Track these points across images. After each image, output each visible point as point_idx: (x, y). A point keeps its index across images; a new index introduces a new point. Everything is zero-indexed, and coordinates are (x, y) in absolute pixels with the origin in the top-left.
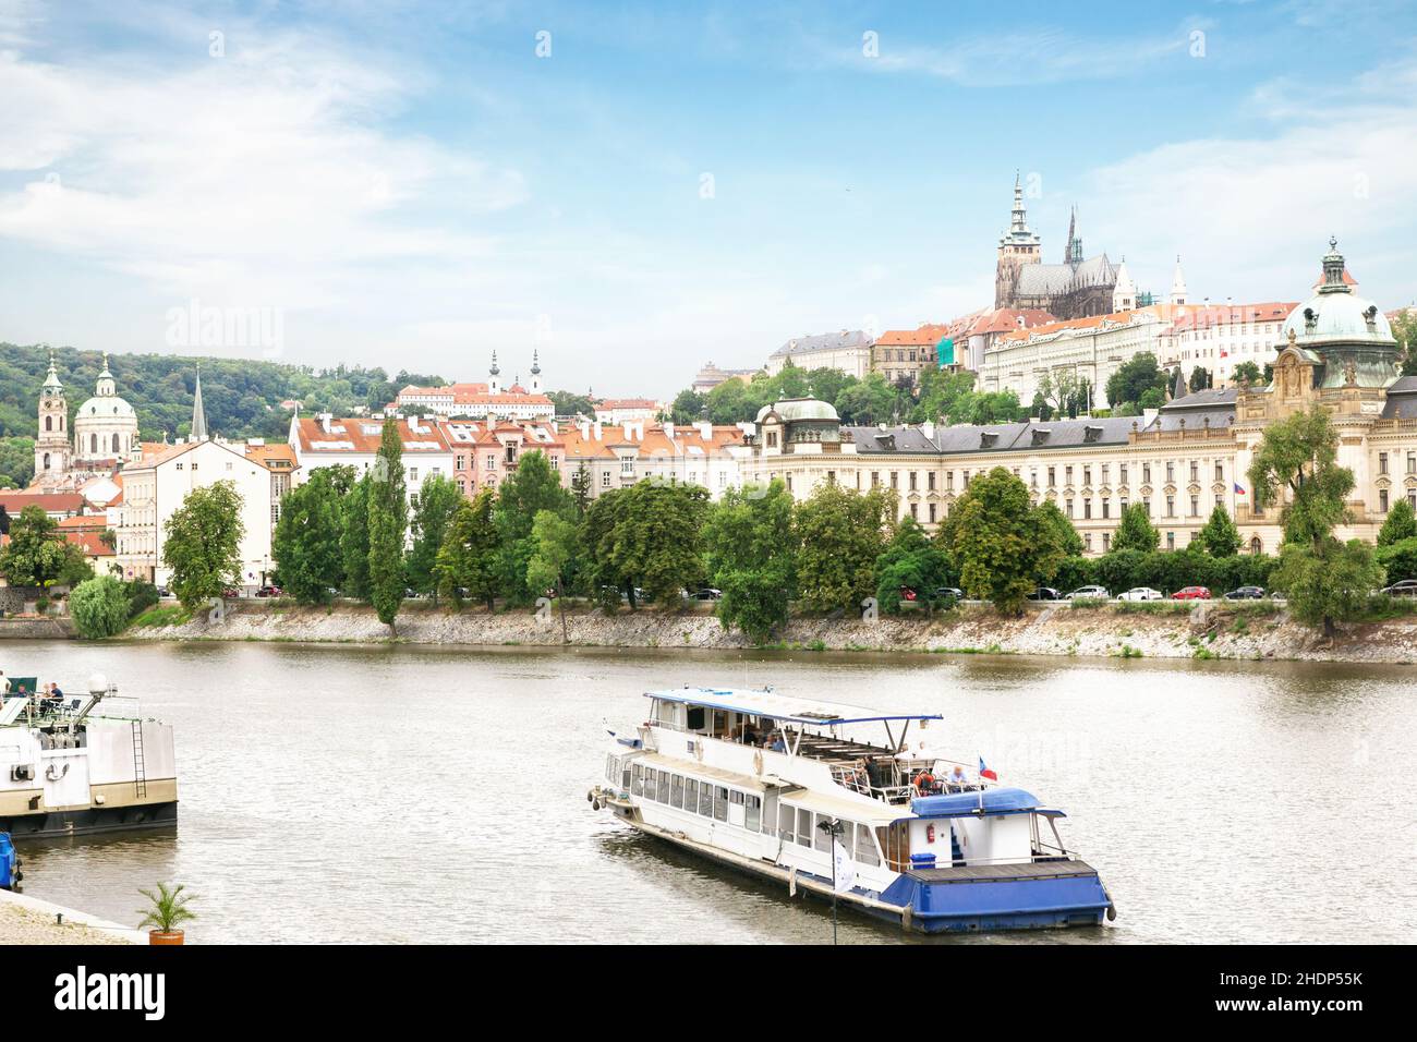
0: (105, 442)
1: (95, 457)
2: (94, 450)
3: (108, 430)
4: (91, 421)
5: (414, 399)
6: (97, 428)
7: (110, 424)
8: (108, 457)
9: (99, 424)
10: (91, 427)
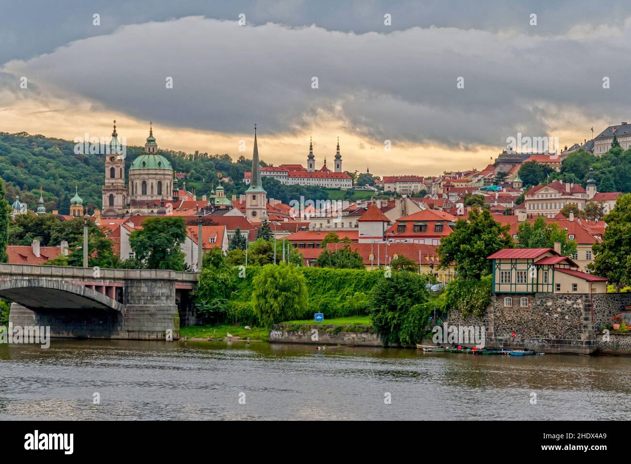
0: (152, 187)
1: (144, 198)
2: (144, 192)
3: (154, 178)
4: (142, 172)
5: (265, 174)
6: (146, 177)
7: (156, 174)
8: (154, 198)
9: (148, 174)
10: (142, 176)
